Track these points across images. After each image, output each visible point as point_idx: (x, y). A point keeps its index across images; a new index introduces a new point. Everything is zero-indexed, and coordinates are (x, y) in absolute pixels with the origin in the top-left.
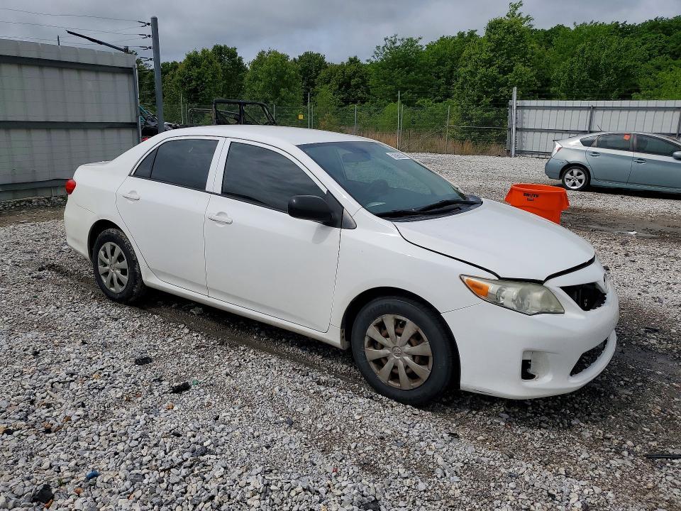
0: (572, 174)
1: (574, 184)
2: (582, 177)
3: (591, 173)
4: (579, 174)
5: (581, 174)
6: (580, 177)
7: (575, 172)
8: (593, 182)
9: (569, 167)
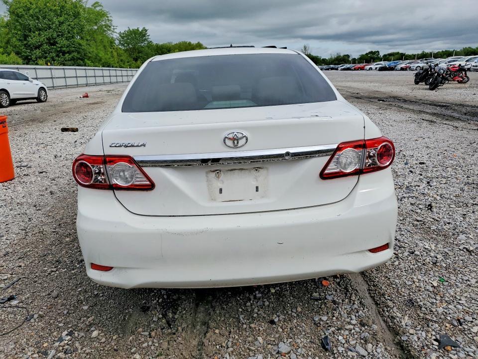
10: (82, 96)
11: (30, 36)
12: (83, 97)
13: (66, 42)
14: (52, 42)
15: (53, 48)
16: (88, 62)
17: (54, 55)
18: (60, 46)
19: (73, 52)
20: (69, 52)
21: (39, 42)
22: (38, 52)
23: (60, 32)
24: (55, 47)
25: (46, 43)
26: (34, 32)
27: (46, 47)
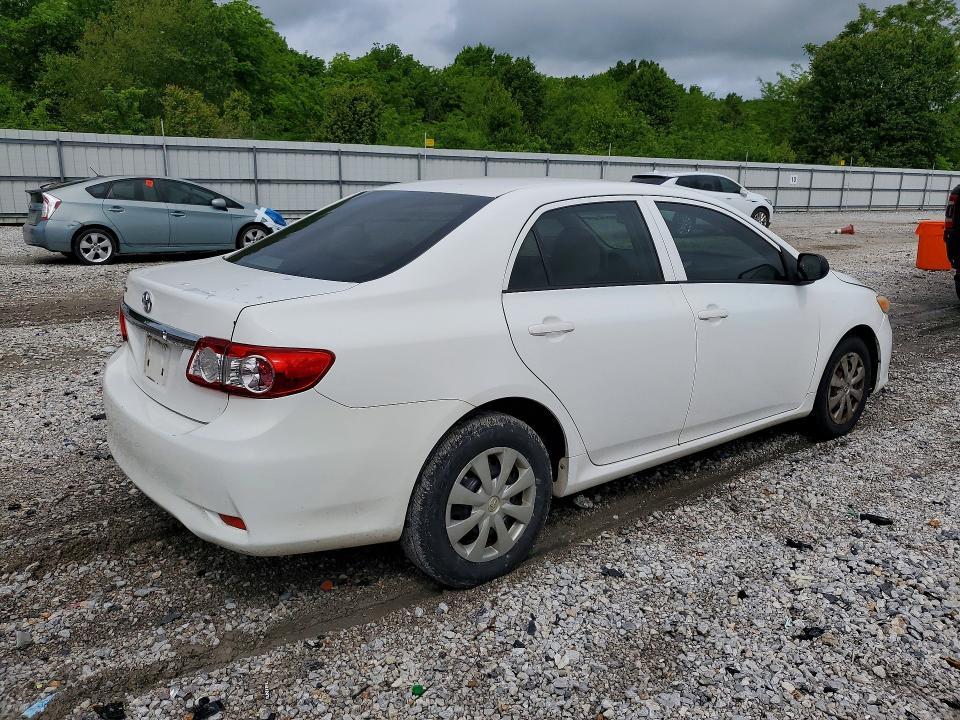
0: (89, 240)
1: (97, 256)
2: (107, 243)
3: (119, 237)
4: (100, 240)
5: (103, 240)
6: (102, 244)
7: (94, 237)
8: (124, 249)
9: (84, 231)
10: (839, 231)
11: (834, 109)
12: (843, 232)
13: (902, 119)
14: (871, 119)
15: (871, 132)
16: (943, 160)
17: (869, 144)
18: (886, 126)
19: (912, 137)
20: (904, 140)
21: (847, 120)
22: (838, 140)
23: (896, 99)
24: (876, 129)
25: (860, 122)
26: (843, 102)
27: (857, 128)
